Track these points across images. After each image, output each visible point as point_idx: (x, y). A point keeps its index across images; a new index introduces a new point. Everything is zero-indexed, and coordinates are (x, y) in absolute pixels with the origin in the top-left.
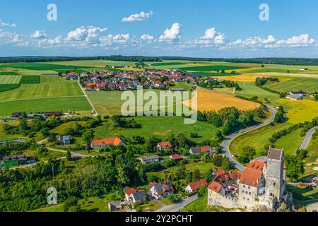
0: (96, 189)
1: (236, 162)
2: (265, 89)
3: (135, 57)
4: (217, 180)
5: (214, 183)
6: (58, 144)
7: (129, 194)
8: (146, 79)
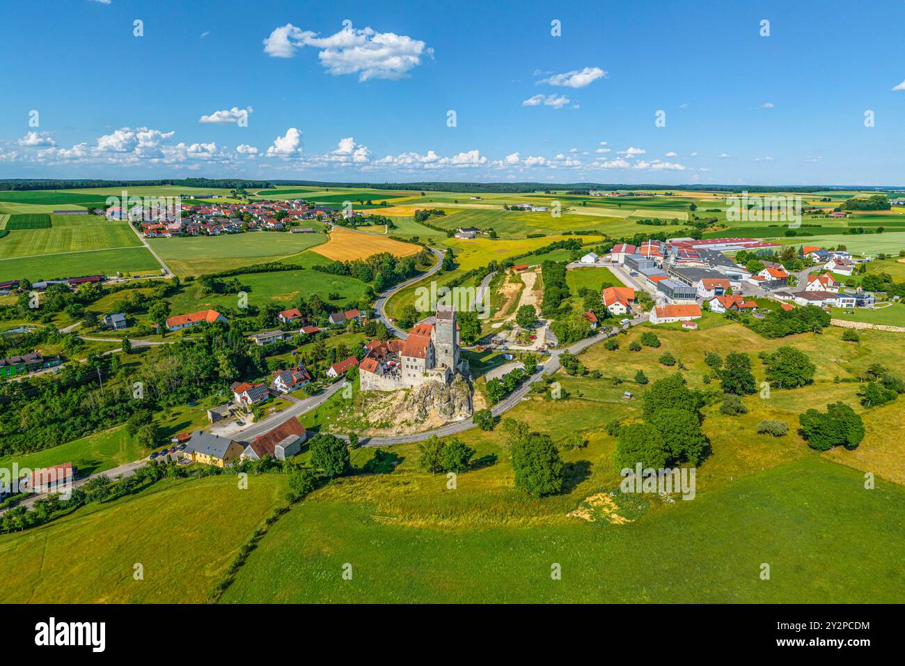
0: (183, 392)
1: (395, 328)
2: (428, 226)
3: (230, 181)
4: (371, 355)
5: (367, 361)
6: (105, 328)
7: (240, 393)
8: (252, 216)
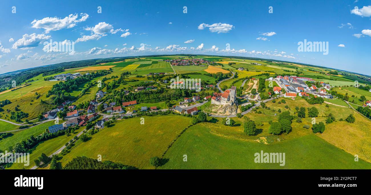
0: (175, 97)
1: (221, 90)
2: (231, 66)
3: (189, 55)
4: (215, 96)
5: (213, 97)
6: (164, 83)
7: (186, 100)
8: (192, 62)
